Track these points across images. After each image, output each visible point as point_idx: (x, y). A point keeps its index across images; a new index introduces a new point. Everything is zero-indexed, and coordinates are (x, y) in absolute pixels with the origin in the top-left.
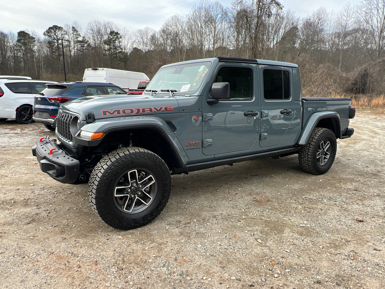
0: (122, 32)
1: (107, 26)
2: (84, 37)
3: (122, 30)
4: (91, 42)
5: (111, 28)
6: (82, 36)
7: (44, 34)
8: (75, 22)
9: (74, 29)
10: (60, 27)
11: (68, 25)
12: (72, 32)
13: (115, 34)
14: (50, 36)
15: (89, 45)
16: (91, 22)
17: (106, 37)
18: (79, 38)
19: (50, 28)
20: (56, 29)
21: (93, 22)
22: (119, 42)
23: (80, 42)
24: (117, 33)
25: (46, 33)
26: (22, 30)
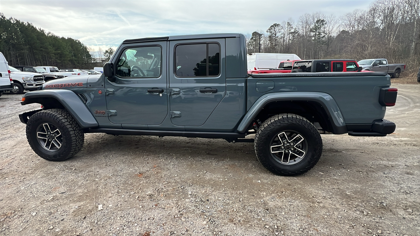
0: (328, 18)
1: (315, 16)
2: (295, 29)
3: (329, 17)
4: (301, 32)
5: (318, 17)
6: (294, 28)
7: (267, 31)
8: (290, 18)
9: (289, 24)
10: (278, 25)
11: (284, 21)
12: (286, 26)
13: (321, 22)
14: (271, 32)
15: (299, 35)
16: (302, 16)
17: (312, 26)
18: (292, 30)
19: (271, 26)
20: (275, 26)
21: (304, 15)
22: (324, 28)
23: (292, 33)
24: (323, 21)
25: (268, 31)
26: (255, 31)
